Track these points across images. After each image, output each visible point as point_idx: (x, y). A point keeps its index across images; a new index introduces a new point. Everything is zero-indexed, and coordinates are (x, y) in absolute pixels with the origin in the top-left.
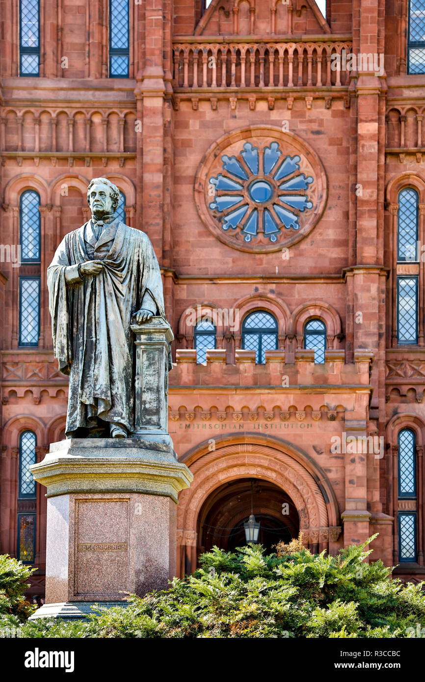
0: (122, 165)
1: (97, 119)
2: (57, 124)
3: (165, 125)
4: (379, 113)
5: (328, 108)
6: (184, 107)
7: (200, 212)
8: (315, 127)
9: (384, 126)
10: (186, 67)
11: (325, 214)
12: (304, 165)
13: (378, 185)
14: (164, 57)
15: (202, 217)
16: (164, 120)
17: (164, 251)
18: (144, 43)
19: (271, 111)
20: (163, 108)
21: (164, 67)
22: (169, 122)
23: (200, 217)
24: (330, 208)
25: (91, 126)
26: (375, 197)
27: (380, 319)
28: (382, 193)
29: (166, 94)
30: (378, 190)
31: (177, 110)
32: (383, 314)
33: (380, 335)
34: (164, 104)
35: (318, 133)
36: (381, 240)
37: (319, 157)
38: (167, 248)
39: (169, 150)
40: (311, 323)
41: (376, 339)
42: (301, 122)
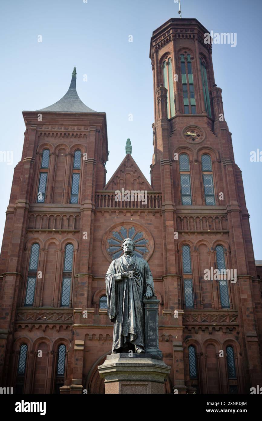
0: (73, 234)
1: (65, 218)
2: (49, 219)
3: (91, 221)
4: (174, 218)
5: (154, 216)
6: (99, 214)
7: (104, 252)
8: (149, 222)
9: (175, 222)
10: (100, 200)
11: (154, 254)
12: (145, 235)
13: (175, 244)
14: (92, 197)
15: (104, 254)
16: (91, 218)
17: (89, 267)
18: (85, 192)
19: (132, 216)
20: (91, 214)
21: (92, 200)
22: (93, 219)
23: (103, 254)
24: (155, 252)
25: (62, 220)
26: (174, 248)
27: (179, 296)
28: (176, 246)
29: (92, 209)
30: (175, 245)
31: (96, 215)
32: (180, 295)
33: (179, 304)
34: (91, 213)
35: (150, 224)
36: (177, 264)
37: (151, 233)
38: (90, 266)
39: (93, 229)
41: (177, 305)
42: (143, 220)
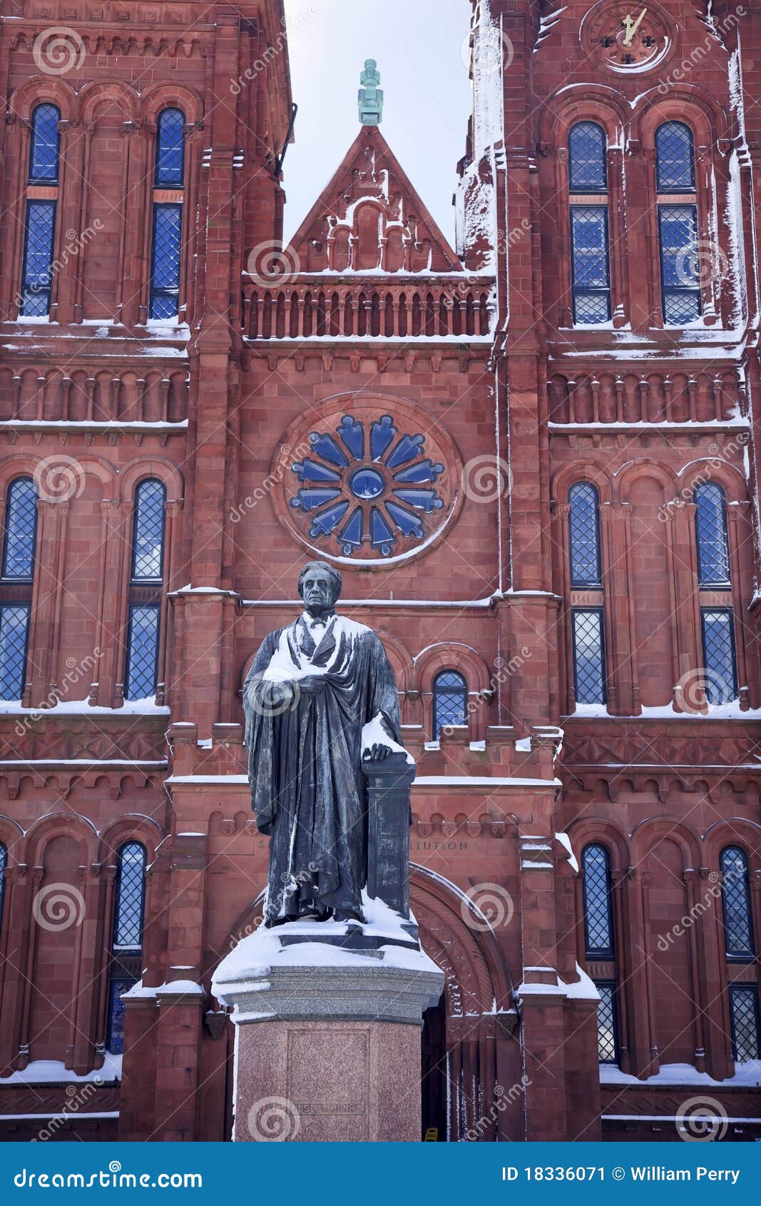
0: (163, 444)
1: (129, 381)
2: (72, 387)
3: (229, 391)
4: (539, 381)
5: (464, 372)
6: (256, 366)
7: (277, 511)
8: (445, 395)
9: (545, 398)
10: (261, 315)
11: (462, 517)
12: (431, 447)
13: (541, 478)
14: (231, 302)
15: (280, 518)
16: (228, 385)
17: (223, 568)
18: (203, 283)
19: (383, 374)
20: (229, 368)
21: (230, 314)
22: (236, 386)
23: (277, 519)
24: (469, 509)
25: (120, 391)
26: (537, 495)
27: (550, 675)
28: (547, 489)
29: (232, 350)
30: (542, 485)
31: (246, 371)
32: (555, 664)
33: (551, 697)
34: (229, 364)
35: (449, 403)
36: (548, 556)
37: (452, 437)
38: (228, 563)
39: (236, 425)
40: (443, 676)
41: (545, 703)
42: (424, 389)
